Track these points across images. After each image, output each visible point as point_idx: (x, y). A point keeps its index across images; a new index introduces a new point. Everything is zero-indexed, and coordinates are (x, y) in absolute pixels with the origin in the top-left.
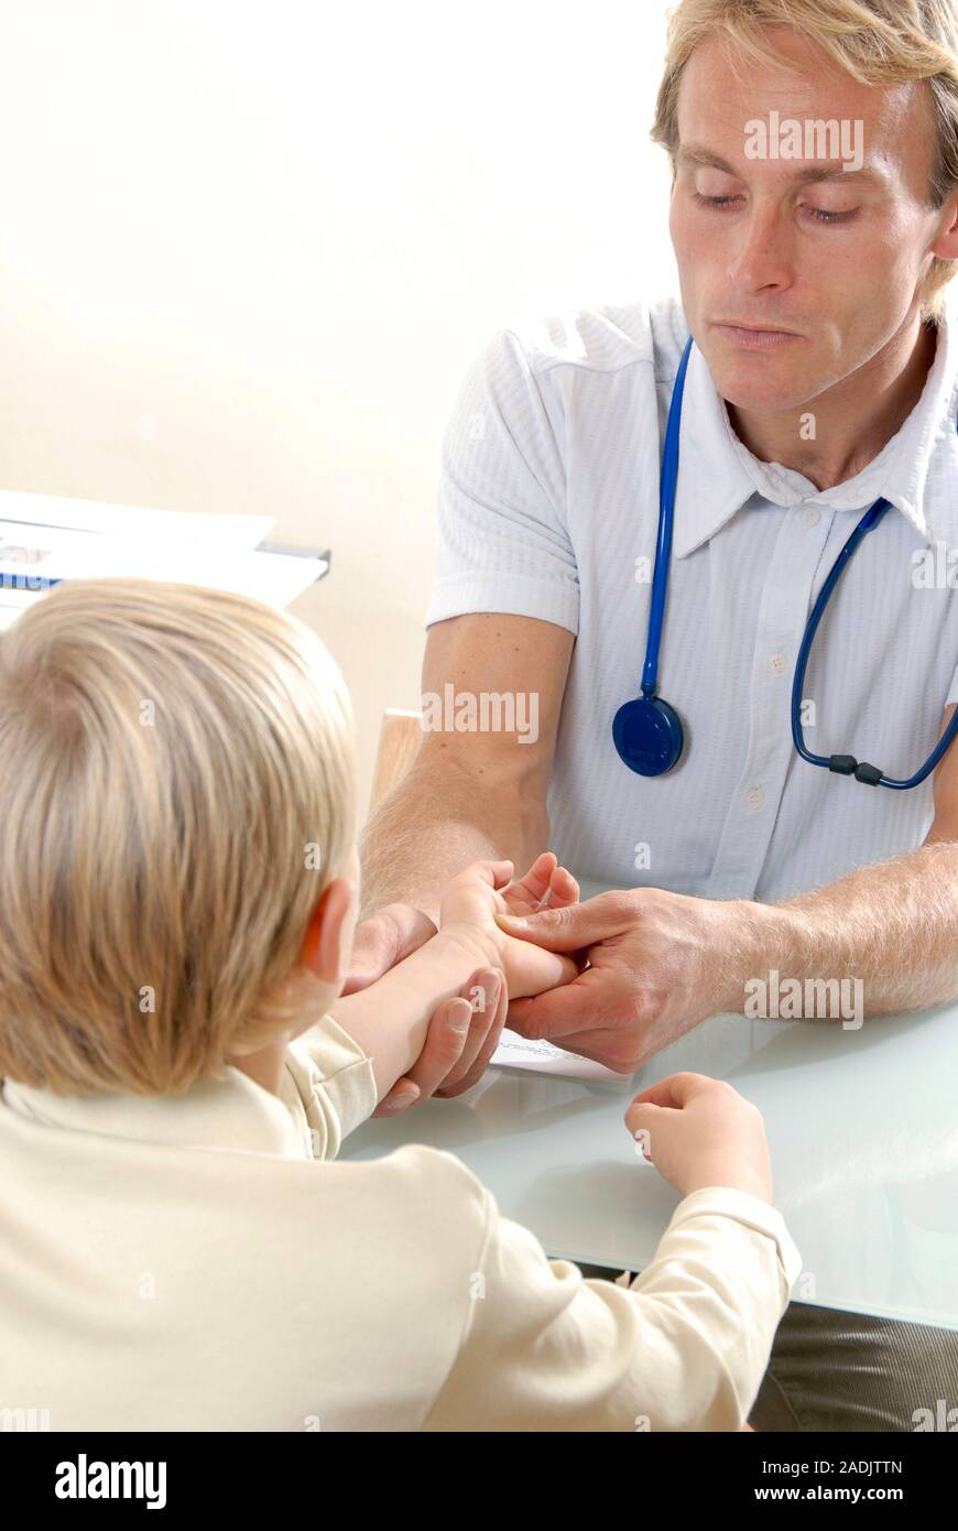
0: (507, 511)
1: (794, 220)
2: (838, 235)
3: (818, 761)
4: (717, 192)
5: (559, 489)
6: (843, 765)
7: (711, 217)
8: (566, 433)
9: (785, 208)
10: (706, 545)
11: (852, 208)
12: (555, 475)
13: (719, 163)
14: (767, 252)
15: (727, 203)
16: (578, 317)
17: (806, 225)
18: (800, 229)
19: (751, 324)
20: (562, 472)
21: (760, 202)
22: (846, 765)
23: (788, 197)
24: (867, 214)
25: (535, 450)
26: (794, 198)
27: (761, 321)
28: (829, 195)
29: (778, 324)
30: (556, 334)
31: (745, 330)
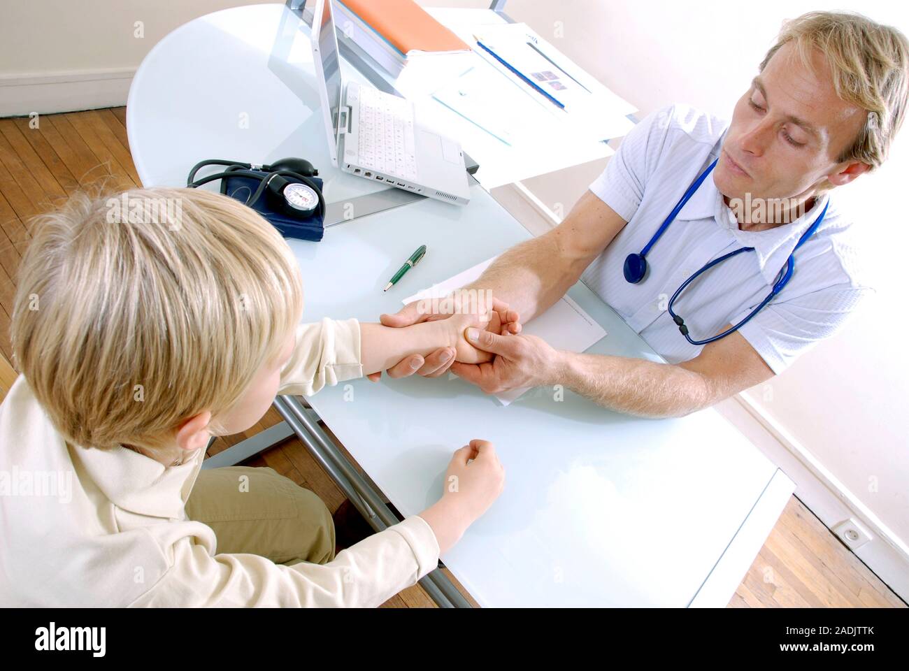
0: (629, 169)
1: (777, 132)
2: (790, 149)
3: (672, 314)
4: (758, 103)
5: (651, 172)
6: (678, 321)
7: (751, 110)
8: (666, 153)
9: (777, 125)
10: (688, 221)
11: (802, 143)
12: (652, 166)
13: (763, 92)
14: (757, 138)
15: (759, 109)
16: (701, 115)
17: (781, 137)
18: (777, 137)
19: (735, 160)
20: (656, 167)
21: (768, 117)
22: (679, 322)
23: (780, 122)
24: (806, 148)
25: (652, 154)
26: (783, 124)
27: (740, 162)
28: (796, 132)
29: (745, 167)
30: (688, 118)
31: (732, 161)
